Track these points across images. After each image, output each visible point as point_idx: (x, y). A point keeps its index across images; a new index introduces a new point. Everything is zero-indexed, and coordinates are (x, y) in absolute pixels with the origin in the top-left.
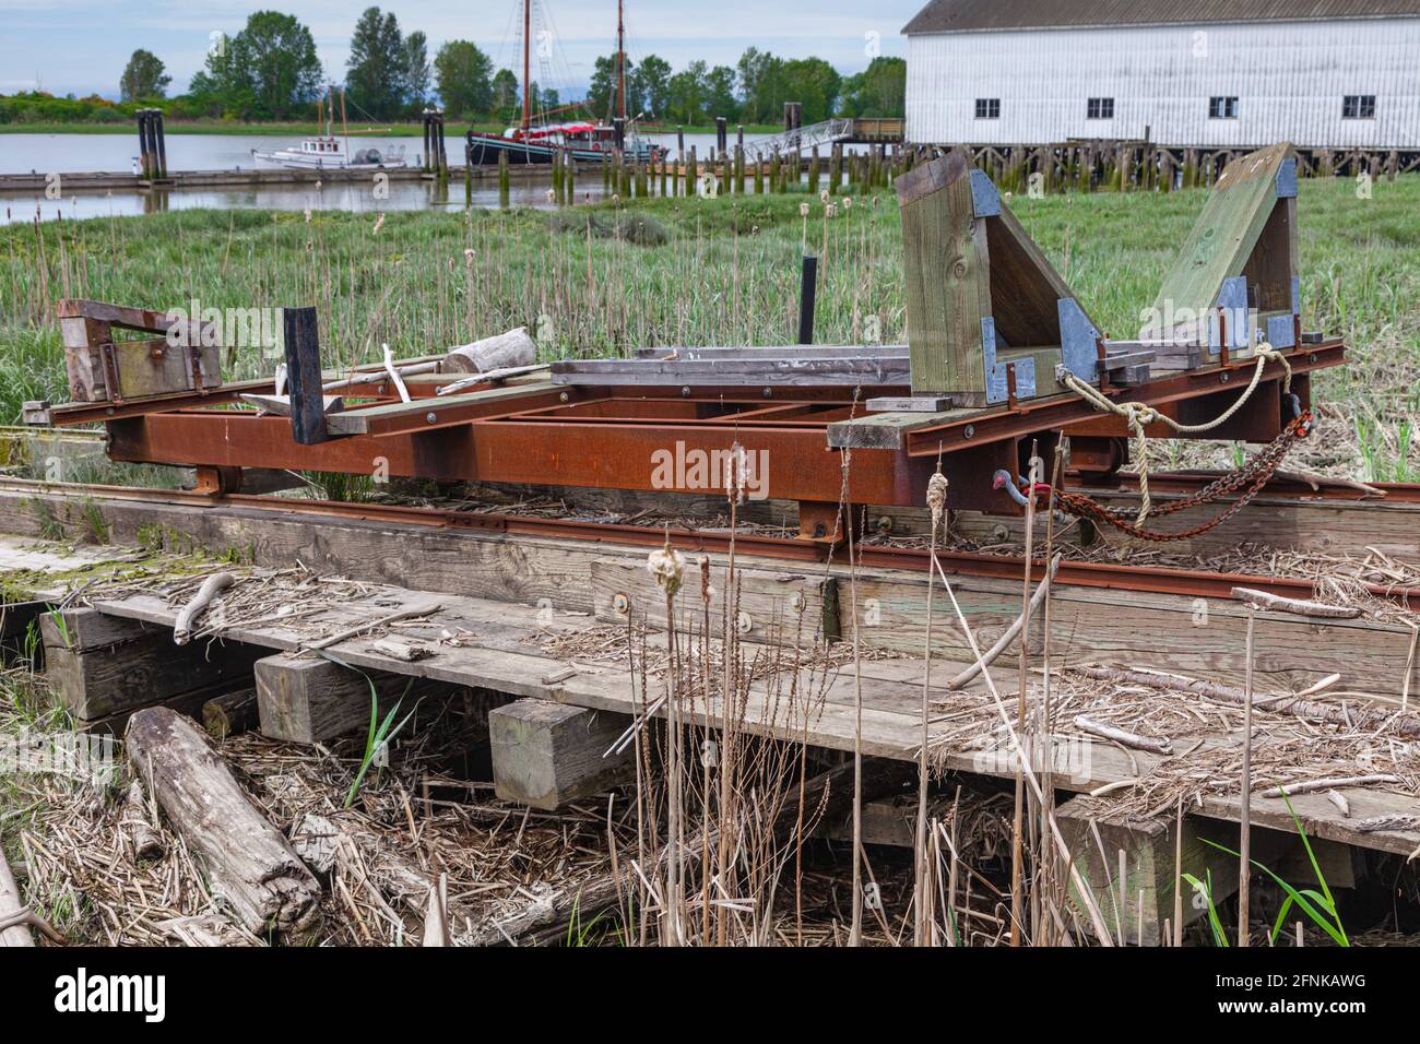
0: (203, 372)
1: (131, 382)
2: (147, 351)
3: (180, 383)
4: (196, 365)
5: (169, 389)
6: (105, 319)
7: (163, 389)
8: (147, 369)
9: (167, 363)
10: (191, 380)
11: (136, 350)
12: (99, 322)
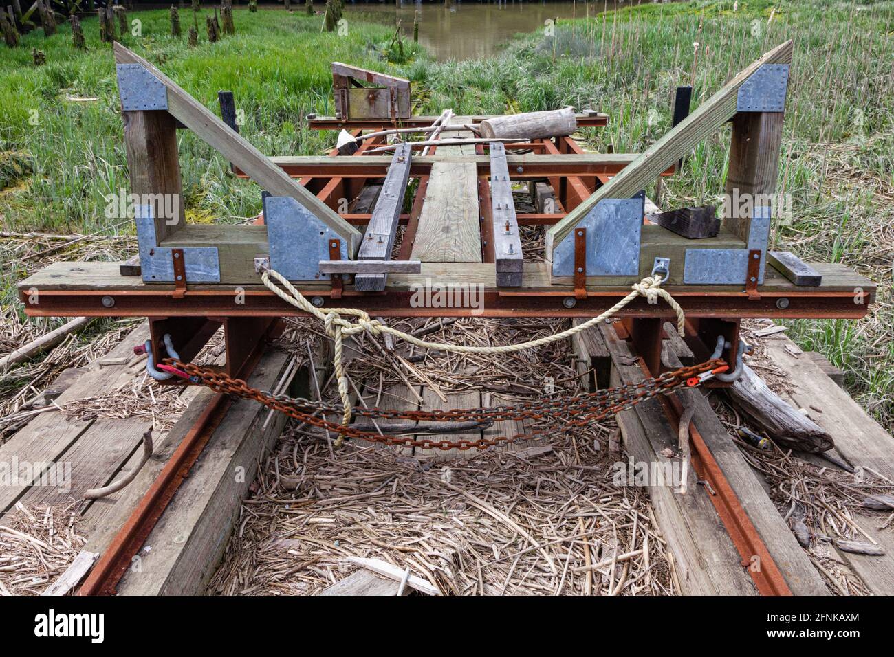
0: (397, 110)
1: (356, 111)
2: (366, 95)
3: (383, 114)
4: (393, 105)
5: (377, 117)
6: (345, 75)
7: (373, 116)
8: (366, 105)
9: (377, 103)
10: (390, 113)
11: (360, 94)
12: (341, 77)
